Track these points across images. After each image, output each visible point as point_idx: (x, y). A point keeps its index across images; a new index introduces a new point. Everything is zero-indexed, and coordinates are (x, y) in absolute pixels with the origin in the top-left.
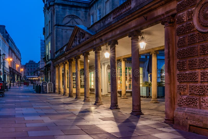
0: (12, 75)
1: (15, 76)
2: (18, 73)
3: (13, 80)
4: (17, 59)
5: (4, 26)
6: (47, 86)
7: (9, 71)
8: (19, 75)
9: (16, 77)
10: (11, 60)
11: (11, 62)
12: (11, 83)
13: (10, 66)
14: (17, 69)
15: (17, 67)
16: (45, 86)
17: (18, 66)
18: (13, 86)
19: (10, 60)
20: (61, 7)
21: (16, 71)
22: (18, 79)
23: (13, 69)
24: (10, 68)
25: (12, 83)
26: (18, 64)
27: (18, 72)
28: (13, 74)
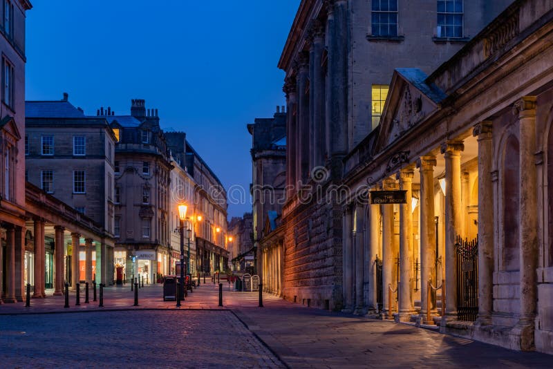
0: (202, 256)
1: (209, 259)
2: (219, 250)
3: (204, 269)
4: (216, 210)
5: (183, 135)
6: (250, 281)
7: (195, 248)
8: (221, 254)
9: (212, 262)
10: (200, 218)
11: (200, 224)
12: (201, 279)
13: (198, 235)
14: (214, 240)
15: (216, 233)
16: (248, 280)
17: (218, 230)
18: (205, 283)
19: (197, 219)
20: (271, 161)
21: (212, 245)
22: (217, 268)
23: (205, 242)
24: (197, 239)
25: (202, 277)
26: (218, 225)
27: (217, 247)
28: (206, 253)
